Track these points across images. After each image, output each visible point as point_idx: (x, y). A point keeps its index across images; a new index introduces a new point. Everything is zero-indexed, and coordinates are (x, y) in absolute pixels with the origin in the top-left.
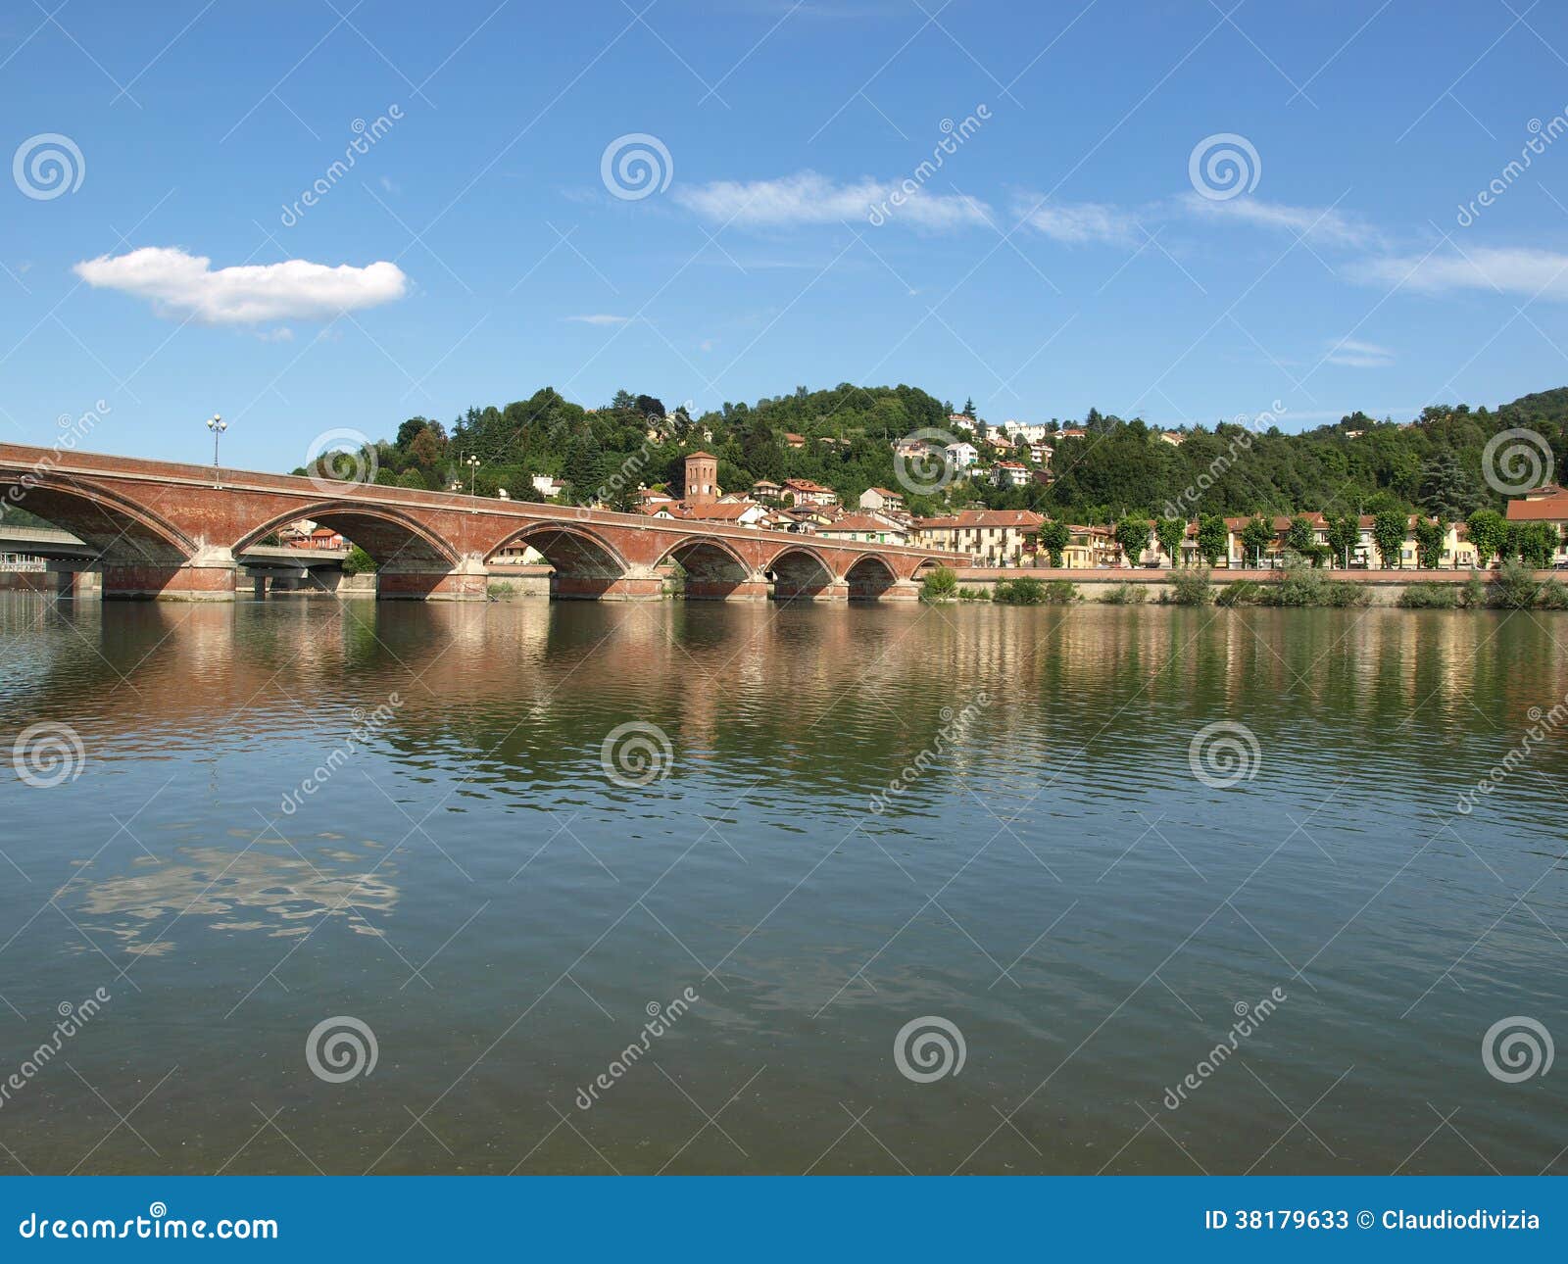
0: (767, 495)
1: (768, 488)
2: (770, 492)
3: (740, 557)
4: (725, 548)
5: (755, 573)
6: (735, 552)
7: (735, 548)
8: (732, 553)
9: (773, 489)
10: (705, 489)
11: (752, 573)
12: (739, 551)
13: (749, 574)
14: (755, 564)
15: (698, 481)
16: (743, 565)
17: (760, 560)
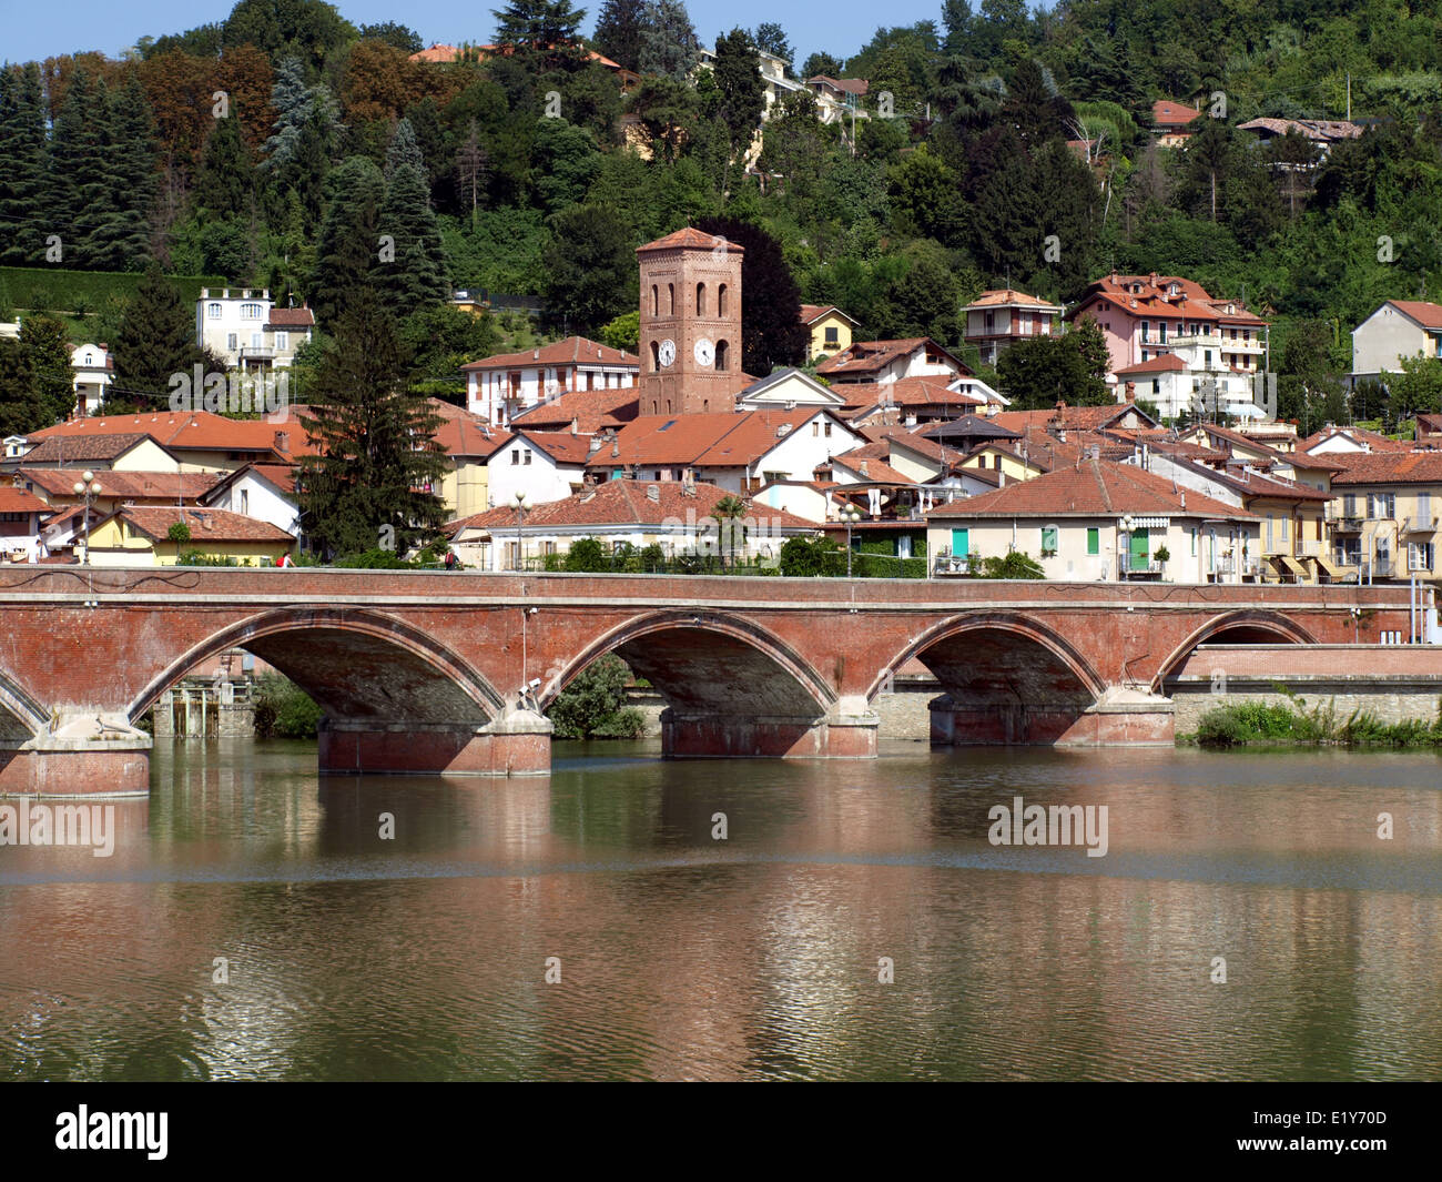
0: (1013, 338)
1: (1016, 314)
2: (1025, 328)
3: (455, 662)
4: (397, 639)
5: (511, 704)
6: (439, 650)
7: (432, 634)
8: (424, 652)
9: (1037, 316)
10: (703, 352)
11: (500, 705)
12: (448, 645)
13: (490, 708)
14: (511, 682)
15: (675, 326)
16: (465, 684)
17: (530, 664)
